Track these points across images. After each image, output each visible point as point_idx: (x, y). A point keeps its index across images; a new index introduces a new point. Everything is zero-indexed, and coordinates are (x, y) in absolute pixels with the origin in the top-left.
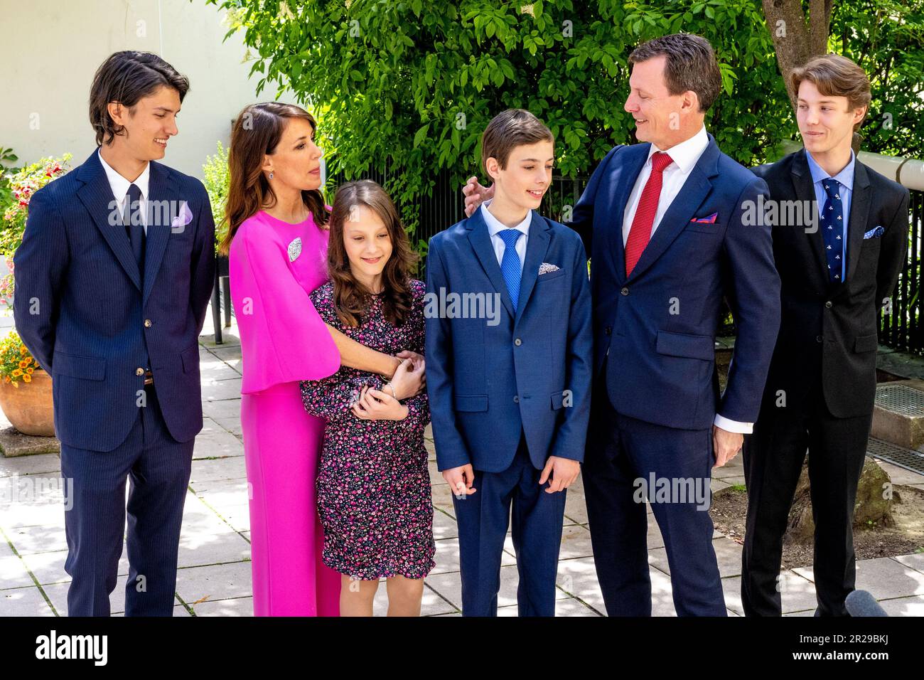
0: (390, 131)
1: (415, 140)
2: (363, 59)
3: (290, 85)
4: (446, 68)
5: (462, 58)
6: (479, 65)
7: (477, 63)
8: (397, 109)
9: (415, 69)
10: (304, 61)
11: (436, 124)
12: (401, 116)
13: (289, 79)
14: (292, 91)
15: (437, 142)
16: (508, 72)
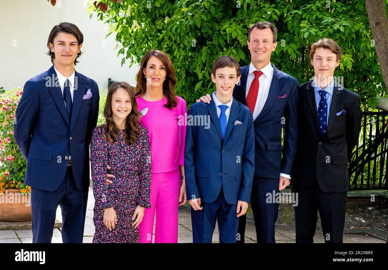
0: (184, 84)
1: (195, 88)
2: (172, 49)
3: (136, 61)
4: (212, 54)
5: (220, 49)
6: (228, 52)
7: (227, 51)
8: (188, 74)
9: (197, 54)
10: (144, 49)
11: (206, 81)
12: (189, 77)
13: (136, 58)
14: (137, 63)
15: (206, 90)
16: (242, 56)
